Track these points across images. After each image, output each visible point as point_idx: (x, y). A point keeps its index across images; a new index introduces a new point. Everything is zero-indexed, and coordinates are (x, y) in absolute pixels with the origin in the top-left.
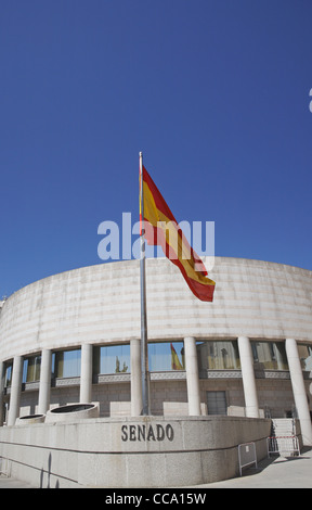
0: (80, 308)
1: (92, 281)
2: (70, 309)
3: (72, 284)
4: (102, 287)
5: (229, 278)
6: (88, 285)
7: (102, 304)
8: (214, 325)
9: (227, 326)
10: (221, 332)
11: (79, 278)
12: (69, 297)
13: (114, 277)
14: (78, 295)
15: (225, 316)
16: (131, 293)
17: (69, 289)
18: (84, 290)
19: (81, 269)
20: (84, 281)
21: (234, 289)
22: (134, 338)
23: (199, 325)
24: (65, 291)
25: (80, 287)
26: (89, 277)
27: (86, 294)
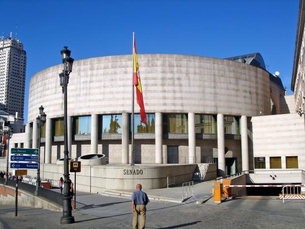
0: (90, 88)
1: (98, 69)
2: (83, 88)
3: (84, 70)
4: (104, 74)
5: (187, 71)
6: (95, 72)
7: (104, 87)
8: (174, 105)
9: (182, 105)
10: (178, 109)
11: (89, 66)
12: (83, 80)
13: (112, 67)
14: (88, 79)
15: (182, 98)
16: (123, 80)
17: (82, 74)
18: (92, 75)
19: (90, 59)
20: (92, 69)
21: (189, 79)
22: (124, 112)
23: (165, 104)
24: (79, 74)
25: (89, 73)
26: (96, 66)
27: (94, 78)
